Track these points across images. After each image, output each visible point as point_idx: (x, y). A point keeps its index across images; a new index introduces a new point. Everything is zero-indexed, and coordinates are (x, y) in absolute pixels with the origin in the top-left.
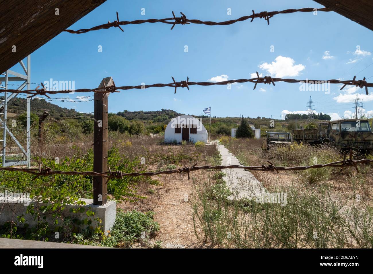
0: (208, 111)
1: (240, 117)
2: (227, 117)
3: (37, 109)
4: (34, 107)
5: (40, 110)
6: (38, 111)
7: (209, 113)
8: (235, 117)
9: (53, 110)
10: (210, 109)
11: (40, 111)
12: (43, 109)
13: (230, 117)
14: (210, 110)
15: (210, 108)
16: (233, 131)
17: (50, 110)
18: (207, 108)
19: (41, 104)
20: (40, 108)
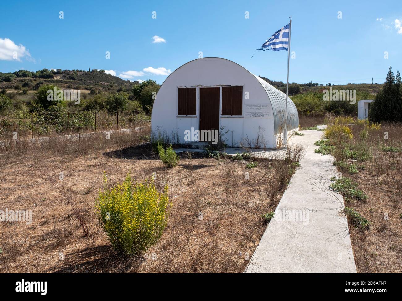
0: (281, 39)
1: (371, 83)
2: (348, 84)
3: (95, 82)
4: (92, 80)
5: (97, 83)
6: (96, 85)
7: (286, 46)
8: (363, 84)
9: (112, 83)
10: (287, 31)
11: (97, 85)
12: (101, 83)
13: (353, 84)
14: (286, 35)
15: (288, 26)
16: (363, 107)
17: (109, 84)
18: (280, 30)
19: (100, 76)
20: (98, 81)
